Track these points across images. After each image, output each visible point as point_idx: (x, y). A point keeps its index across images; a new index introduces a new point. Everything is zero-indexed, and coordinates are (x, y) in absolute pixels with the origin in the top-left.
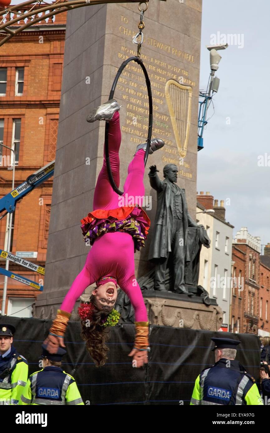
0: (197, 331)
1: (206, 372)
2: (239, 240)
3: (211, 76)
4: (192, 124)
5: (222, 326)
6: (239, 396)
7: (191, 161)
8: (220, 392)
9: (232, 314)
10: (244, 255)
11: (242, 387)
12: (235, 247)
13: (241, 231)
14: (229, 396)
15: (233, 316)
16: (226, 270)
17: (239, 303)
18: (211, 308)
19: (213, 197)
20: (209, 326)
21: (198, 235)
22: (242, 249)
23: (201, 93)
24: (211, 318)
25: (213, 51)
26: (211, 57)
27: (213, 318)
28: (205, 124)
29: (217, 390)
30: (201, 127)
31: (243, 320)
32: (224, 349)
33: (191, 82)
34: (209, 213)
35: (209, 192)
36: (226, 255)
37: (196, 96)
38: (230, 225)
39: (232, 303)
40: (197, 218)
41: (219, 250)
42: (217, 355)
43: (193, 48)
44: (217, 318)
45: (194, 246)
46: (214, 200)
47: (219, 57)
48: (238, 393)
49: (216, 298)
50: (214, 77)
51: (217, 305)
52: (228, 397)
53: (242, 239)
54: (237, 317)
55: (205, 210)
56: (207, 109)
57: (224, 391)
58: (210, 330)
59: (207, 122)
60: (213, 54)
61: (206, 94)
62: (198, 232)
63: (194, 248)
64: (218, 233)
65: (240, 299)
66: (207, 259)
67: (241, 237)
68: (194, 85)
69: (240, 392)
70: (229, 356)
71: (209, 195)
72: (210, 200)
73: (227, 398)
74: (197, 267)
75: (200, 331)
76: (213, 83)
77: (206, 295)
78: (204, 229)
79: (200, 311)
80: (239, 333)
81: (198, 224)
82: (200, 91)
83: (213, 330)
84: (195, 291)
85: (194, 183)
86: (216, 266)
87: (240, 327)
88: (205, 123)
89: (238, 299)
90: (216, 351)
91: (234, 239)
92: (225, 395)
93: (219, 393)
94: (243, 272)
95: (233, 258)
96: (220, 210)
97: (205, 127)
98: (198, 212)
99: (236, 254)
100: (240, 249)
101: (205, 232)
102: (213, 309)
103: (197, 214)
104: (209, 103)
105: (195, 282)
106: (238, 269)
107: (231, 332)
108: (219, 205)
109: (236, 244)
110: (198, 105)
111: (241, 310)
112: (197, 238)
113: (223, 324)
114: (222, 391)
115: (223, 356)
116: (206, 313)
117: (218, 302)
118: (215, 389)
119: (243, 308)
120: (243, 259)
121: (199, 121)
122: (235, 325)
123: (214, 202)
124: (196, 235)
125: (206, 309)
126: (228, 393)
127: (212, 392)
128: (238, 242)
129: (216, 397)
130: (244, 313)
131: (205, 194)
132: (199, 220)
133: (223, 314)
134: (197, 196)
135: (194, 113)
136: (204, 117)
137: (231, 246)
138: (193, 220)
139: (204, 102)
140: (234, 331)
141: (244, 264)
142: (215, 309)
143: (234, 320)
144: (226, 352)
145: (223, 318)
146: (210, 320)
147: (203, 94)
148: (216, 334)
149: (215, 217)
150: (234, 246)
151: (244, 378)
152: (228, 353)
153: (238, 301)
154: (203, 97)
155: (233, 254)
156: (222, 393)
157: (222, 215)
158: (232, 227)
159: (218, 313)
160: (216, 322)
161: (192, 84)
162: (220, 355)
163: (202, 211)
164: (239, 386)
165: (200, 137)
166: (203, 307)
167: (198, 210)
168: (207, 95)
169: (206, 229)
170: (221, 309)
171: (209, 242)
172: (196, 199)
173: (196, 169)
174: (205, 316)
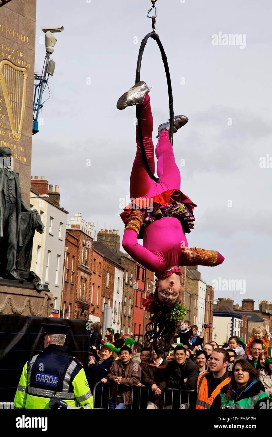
0: (28, 317)
1: (34, 358)
2: (73, 226)
3: (46, 59)
4: (27, 107)
5: (54, 311)
6: (67, 381)
7: (26, 145)
8: (48, 378)
9: (63, 300)
10: (78, 240)
11: (70, 372)
12: (69, 233)
13: (75, 217)
14: (56, 381)
15: (65, 302)
16: (59, 256)
17: (71, 289)
18: (42, 294)
19: (48, 182)
20: (40, 312)
21: (31, 220)
22: (76, 235)
23: (36, 76)
24: (42, 304)
25: (49, 33)
26: (47, 39)
27: (44, 304)
28: (40, 108)
29: (44, 376)
30: (36, 110)
31: (74, 305)
32: (54, 335)
33: (26, 64)
34: (43, 198)
35: (44, 177)
36: (60, 241)
37: (31, 78)
38: (65, 210)
39: (64, 288)
40: (31, 203)
41: (52, 236)
42: (46, 341)
43: (28, 29)
44: (48, 303)
45: (27, 231)
46: (49, 185)
47: (55, 40)
48: (65, 378)
49: (49, 284)
50: (50, 60)
51: (49, 291)
52: (56, 383)
53: (76, 225)
54: (68, 302)
55: (40, 195)
56: (42, 92)
57: (52, 377)
58: (40, 316)
59: (43, 105)
60: (48, 37)
61: (42, 76)
62: (32, 217)
63: (27, 233)
64: (52, 218)
65: (72, 285)
66: (40, 245)
67: (75, 223)
68: (29, 67)
69: (67, 377)
70: (58, 341)
71: (43, 179)
72: (45, 185)
73: (54, 383)
74: (29, 253)
75: (31, 317)
76: (48, 66)
77: (38, 281)
78: (38, 214)
79: (31, 297)
80: (70, 318)
81: (32, 209)
82: (36, 73)
83: (44, 316)
84: (27, 277)
85: (29, 167)
86: (49, 251)
87: (70, 313)
88: (41, 106)
89: (70, 285)
90: (45, 337)
91: (68, 225)
92: (52, 380)
93: (46, 379)
94: (76, 257)
95: (66, 244)
96: (54, 195)
97: (40, 110)
98: (33, 197)
99: (69, 240)
100: (73, 234)
101: (39, 218)
102: (45, 295)
103: (31, 199)
104: (45, 86)
105: (27, 267)
106: (71, 255)
107: (62, 317)
108: (54, 190)
109: (69, 230)
110: (33, 87)
111: (73, 295)
112: (30, 223)
113: (54, 310)
114: (49, 377)
115: (52, 342)
116: (38, 299)
117: (50, 288)
118: (43, 375)
119: (75, 293)
120: (76, 245)
121: (34, 104)
122: (66, 311)
123: (49, 187)
124: (30, 220)
125: (37, 295)
126: (56, 378)
127: (39, 378)
128: (71, 228)
129: (43, 383)
130: (75, 299)
131: (39, 179)
132: (33, 204)
133: (54, 300)
134: (31, 180)
135: (29, 95)
136: (39, 100)
137: (65, 231)
138: (27, 205)
139: (39, 85)
140: (65, 317)
141: (78, 249)
142: (46, 294)
143: (66, 305)
144: (55, 337)
145: (54, 304)
146: (41, 306)
147: (38, 76)
148: (47, 320)
149: (48, 202)
150: (68, 231)
151: (72, 363)
152: (57, 339)
153: (70, 286)
154: (38, 79)
155: (66, 240)
156: (50, 378)
157: (57, 201)
158: (67, 213)
159: (49, 299)
160: (47, 308)
161: (27, 66)
162: (49, 340)
163: (36, 196)
164: (67, 371)
165: (36, 120)
166: (34, 293)
167: (32, 195)
168: (43, 78)
169: (39, 214)
170: (52, 295)
171: (43, 227)
172: (30, 183)
173: (31, 153)
174: (36, 302)
